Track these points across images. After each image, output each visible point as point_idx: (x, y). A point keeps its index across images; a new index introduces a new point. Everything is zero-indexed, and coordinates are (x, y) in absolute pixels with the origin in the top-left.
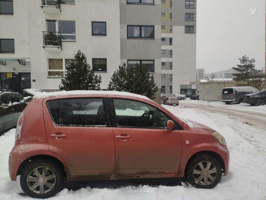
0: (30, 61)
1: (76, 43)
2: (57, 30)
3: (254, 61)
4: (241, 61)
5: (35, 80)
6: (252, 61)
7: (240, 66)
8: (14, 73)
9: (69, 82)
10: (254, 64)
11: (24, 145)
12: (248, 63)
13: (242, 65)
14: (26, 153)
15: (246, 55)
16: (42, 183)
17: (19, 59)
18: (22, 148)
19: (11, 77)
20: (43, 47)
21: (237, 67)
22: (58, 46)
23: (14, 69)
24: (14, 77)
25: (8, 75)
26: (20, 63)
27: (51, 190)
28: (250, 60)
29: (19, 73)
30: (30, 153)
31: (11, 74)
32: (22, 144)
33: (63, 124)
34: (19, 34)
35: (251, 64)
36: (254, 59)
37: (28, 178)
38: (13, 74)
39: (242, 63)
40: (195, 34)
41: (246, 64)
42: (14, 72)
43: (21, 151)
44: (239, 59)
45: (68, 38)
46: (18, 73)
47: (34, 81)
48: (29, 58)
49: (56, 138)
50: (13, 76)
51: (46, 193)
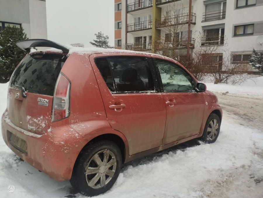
3: (108, 38)
4: (97, 37)
6: (106, 38)
7: (96, 41)
10: (107, 40)
11: (78, 125)
12: (102, 39)
13: (98, 40)
14: (86, 135)
15: (101, 32)
16: (104, 173)
18: (78, 129)
21: (94, 42)
27: (111, 180)
28: (104, 37)
30: (90, 134)
32: (74, 123)
33: (118, 91)
35: (105, 40)
36: (108, 36)
37: (87, 171)
39: (98, 39)
40: (44, 2)
41: (101, 40)
43: (78, 133)
44: (95, 34)
49: (115, 110)
51: (107, 184)
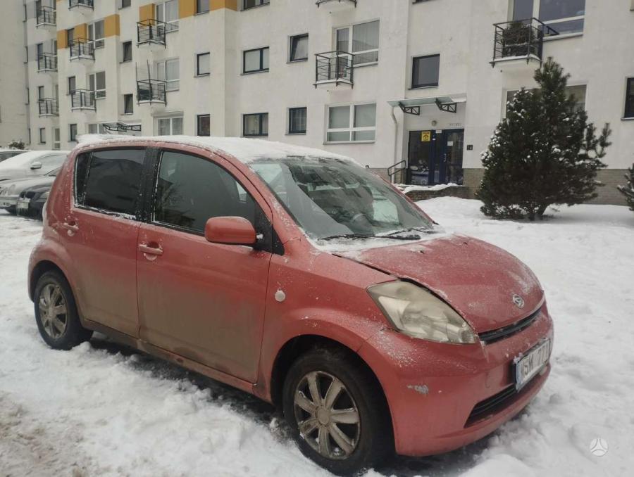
0: (465, 102)
1: (583, 39)
2: (536, 14)
5: (472, 146)
8: (435, 131)
9: (499, 145)
17: (437, 99)
19: (429, 140)
20: (490, 63)
22: (526, 56)
23: (435, 122)
24: (434, 139)
25: (423, 135)
26: (441, 108)
29: (443, 131)
31: (429, 135)
33: (85, 204)
34: (451, 39)
37: (40, 303)
38: (433, 132)
42: (433, 128)
45: (562, 31)
46: (441, 132)
47: (470, 147)
48: (464, 95)
49: (69, 231)
50: (431, 138)
